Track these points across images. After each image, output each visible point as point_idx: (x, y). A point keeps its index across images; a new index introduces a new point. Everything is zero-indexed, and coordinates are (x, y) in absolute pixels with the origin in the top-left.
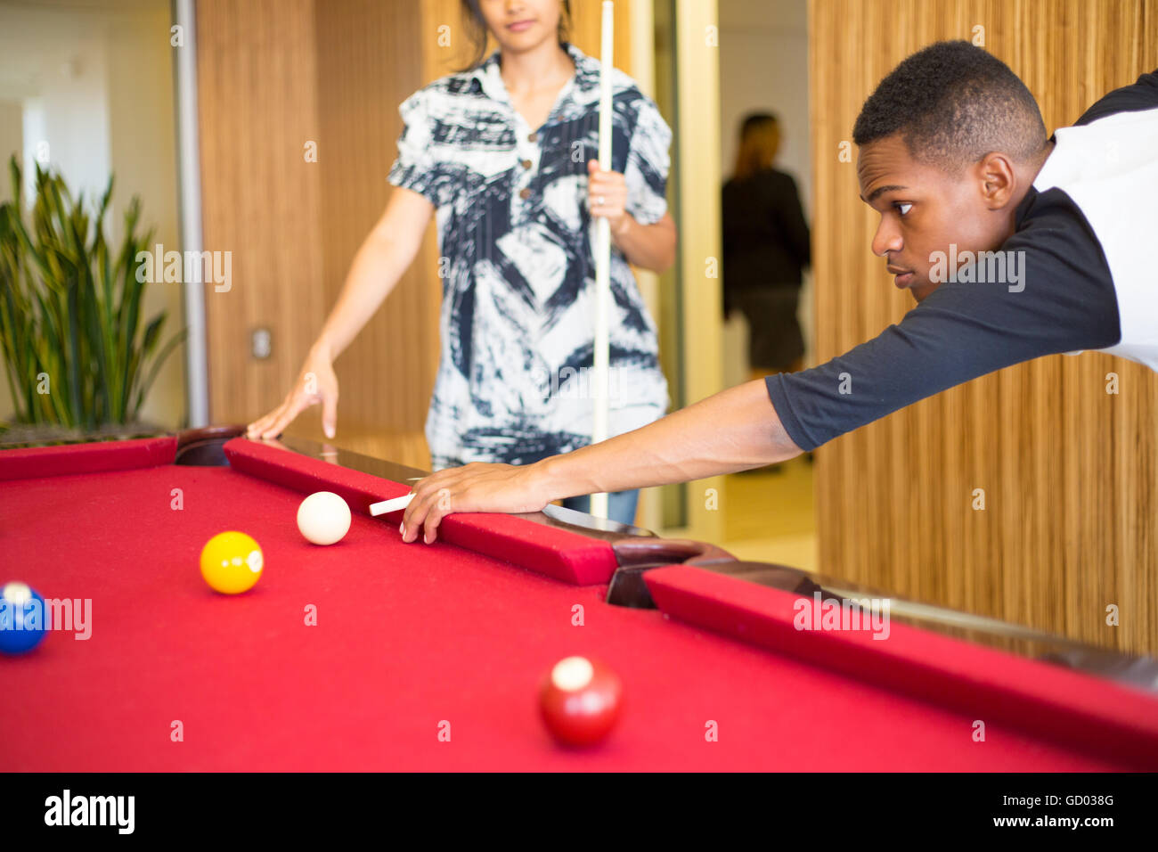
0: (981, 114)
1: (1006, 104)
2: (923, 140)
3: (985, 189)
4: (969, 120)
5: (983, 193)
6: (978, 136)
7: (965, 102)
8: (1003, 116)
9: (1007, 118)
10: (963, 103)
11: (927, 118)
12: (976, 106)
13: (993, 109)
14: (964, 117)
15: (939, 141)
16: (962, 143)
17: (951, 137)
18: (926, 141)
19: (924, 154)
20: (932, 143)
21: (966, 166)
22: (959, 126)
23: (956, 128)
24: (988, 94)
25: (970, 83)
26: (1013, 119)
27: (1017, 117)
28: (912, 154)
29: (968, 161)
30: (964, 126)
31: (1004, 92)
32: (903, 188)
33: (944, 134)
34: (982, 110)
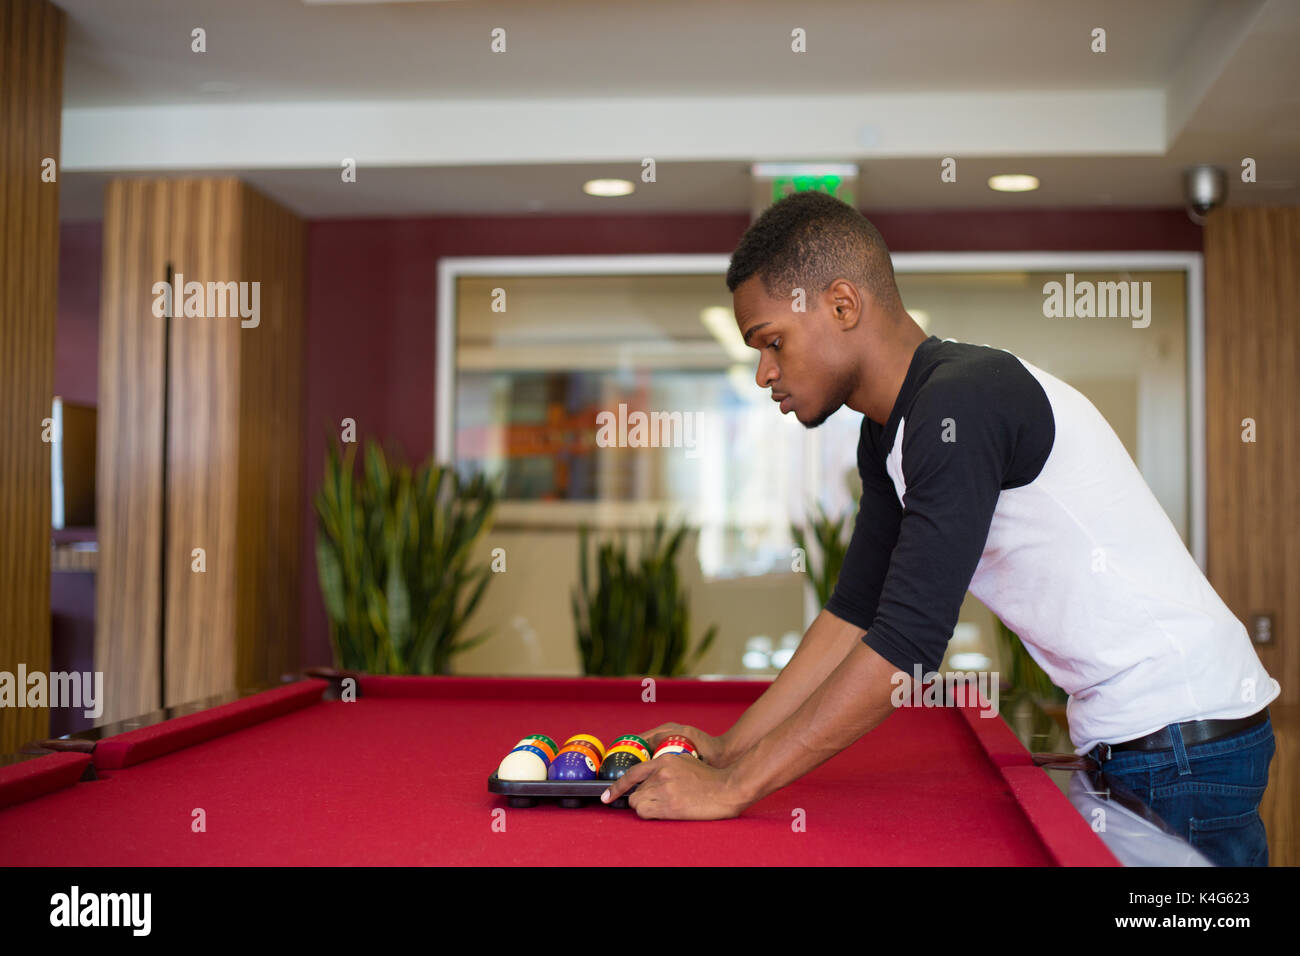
0: (820, 248)
1: (845, 238)
2: (776, 277)
3: (836, 312)
4: (812, 254)
5: (834, 316)
6: (822, 267)
7: (807, 239)
8: (844, 248)
9: (848, 250)
10: (806, 241)
11: (778, 257)
12: (817, 242)
13: (833, 243)
14: (808, 252)
15: (789, 275)
16: (809, 276)
17: (798, 271)
18: (777, 277)
19: (777, 290)
20: (783, 279)
21: (817, 296)
22: (804, 260)
23: (802, 263)
24: (827, 230)
25: (811, 223)
26: (854, 250)
27: (858, 249)
28: (768, 291)
29: (818, 290)
30: (809, 260)
31: (844, 228)
32: (767, 324)
33: (792, 269)
34: (823, 244)
